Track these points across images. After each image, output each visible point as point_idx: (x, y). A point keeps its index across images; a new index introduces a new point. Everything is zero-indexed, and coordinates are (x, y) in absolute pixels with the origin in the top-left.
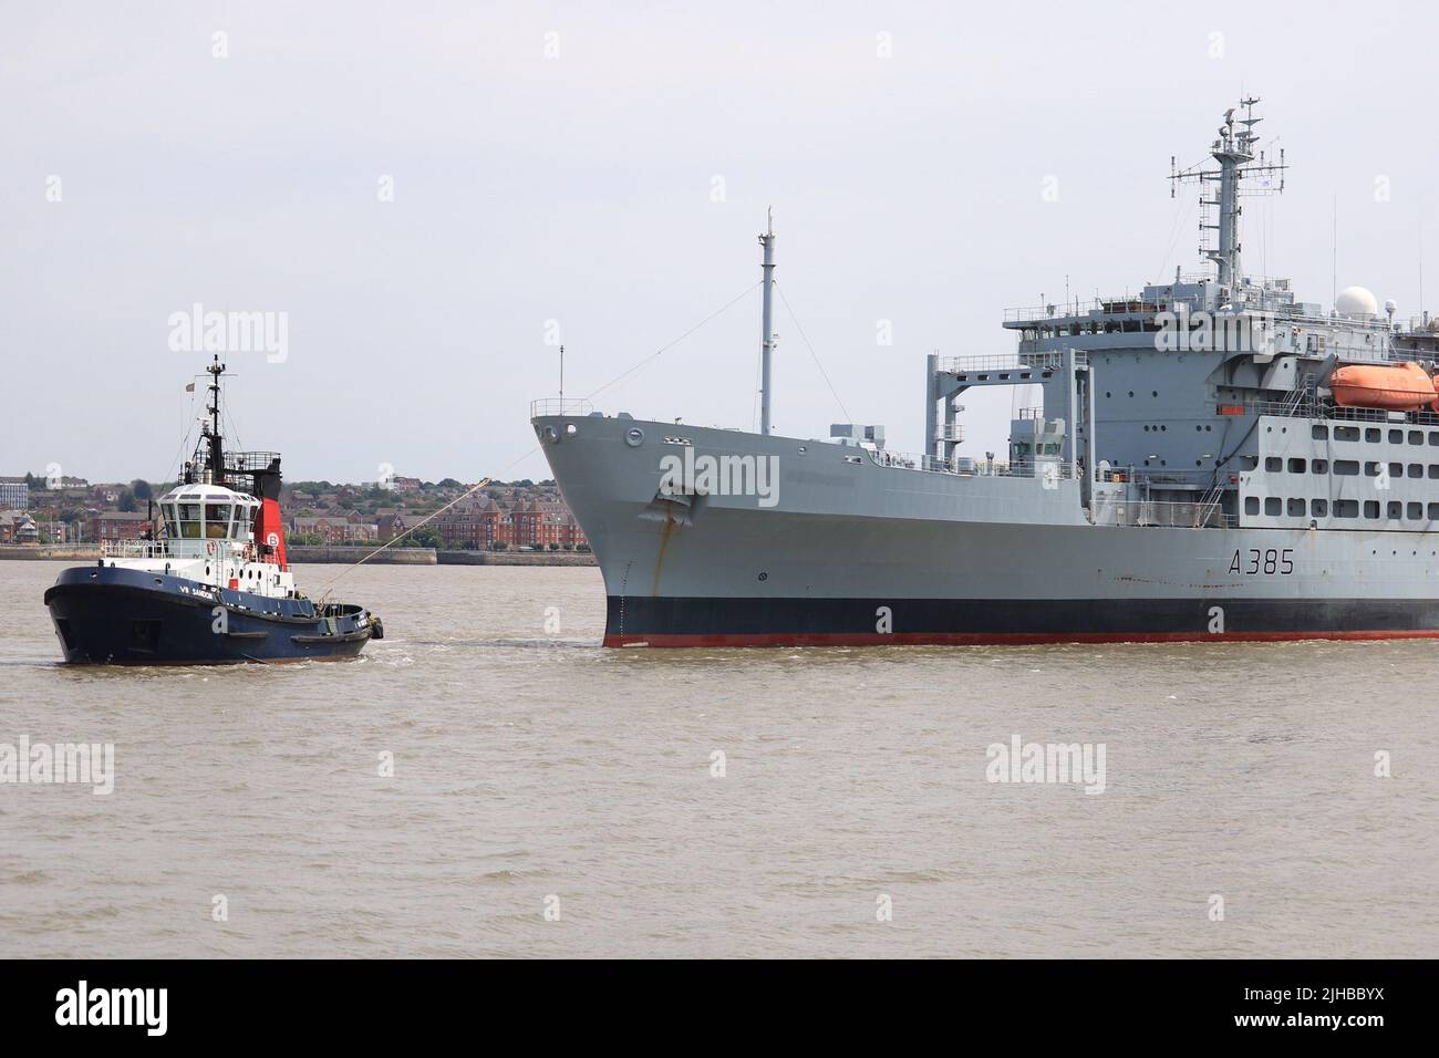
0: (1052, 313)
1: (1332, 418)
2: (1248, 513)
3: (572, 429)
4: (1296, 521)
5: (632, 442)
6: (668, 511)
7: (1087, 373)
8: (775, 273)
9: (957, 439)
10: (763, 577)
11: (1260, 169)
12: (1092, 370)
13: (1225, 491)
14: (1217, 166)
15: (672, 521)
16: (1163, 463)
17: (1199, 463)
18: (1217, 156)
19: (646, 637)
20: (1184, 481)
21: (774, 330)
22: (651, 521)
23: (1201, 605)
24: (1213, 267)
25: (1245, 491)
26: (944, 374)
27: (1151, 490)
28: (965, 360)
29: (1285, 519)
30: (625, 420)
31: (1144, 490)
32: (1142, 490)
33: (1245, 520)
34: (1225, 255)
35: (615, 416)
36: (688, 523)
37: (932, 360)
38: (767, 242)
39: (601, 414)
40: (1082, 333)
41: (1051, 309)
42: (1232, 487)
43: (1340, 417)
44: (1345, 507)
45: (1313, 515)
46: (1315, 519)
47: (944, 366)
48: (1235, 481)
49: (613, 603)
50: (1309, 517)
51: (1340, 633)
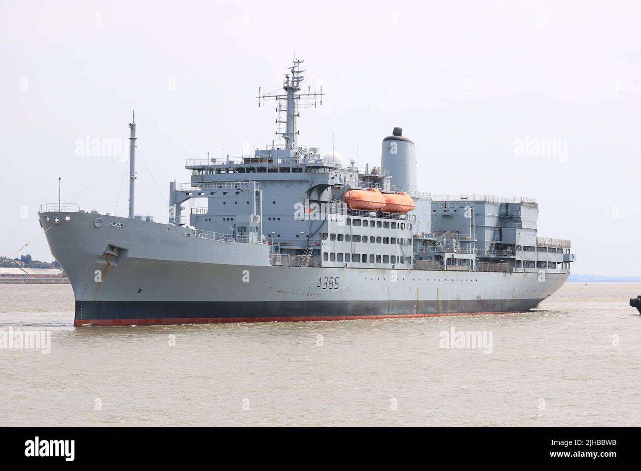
0: (215, 162)
1: (352, 215)
2: (325, 260)
3: (68, 218)
4: (340, 264)
5: (97, 225)
6: (107, 259)
7: (260, 192)
8: (137, 142)
9: (182, 223)
10: (140, 291)
11: (308, 95)
12: (261, 191)
13: (314, 249)
14: (285, 93)
15: (109, 264)
16: (279, 236)
17: (297, 236)
18: (286, 88)
19: (91, 321)
20: (292, 245)
21: (136, 170)
22: (99, 264)
23: (305, 304)
24: (284, 141)
25: (324, 249)
26: (179, 191)
27: (281, 249)
28: (186, 185)
29: (337, 263)
30: (95, 214)
31: (278, 249)
32: (277, 249)
33: (324, 264)
34: (289, 136)
35: (90, 212)
36: (116, 265)
37: (172, 185)
38: (132, 126)
39: (83, 211)
40: (222, 172)
41: (214, 160)
42: (317, 248)
43: (355, 215)
44: (355, 257)
45: (346, 261)
46: (347, 263)
47: (178, 188)
48: (319, 245)
49: (78, 304)
50: (344, 262)
51: (353, 317)
